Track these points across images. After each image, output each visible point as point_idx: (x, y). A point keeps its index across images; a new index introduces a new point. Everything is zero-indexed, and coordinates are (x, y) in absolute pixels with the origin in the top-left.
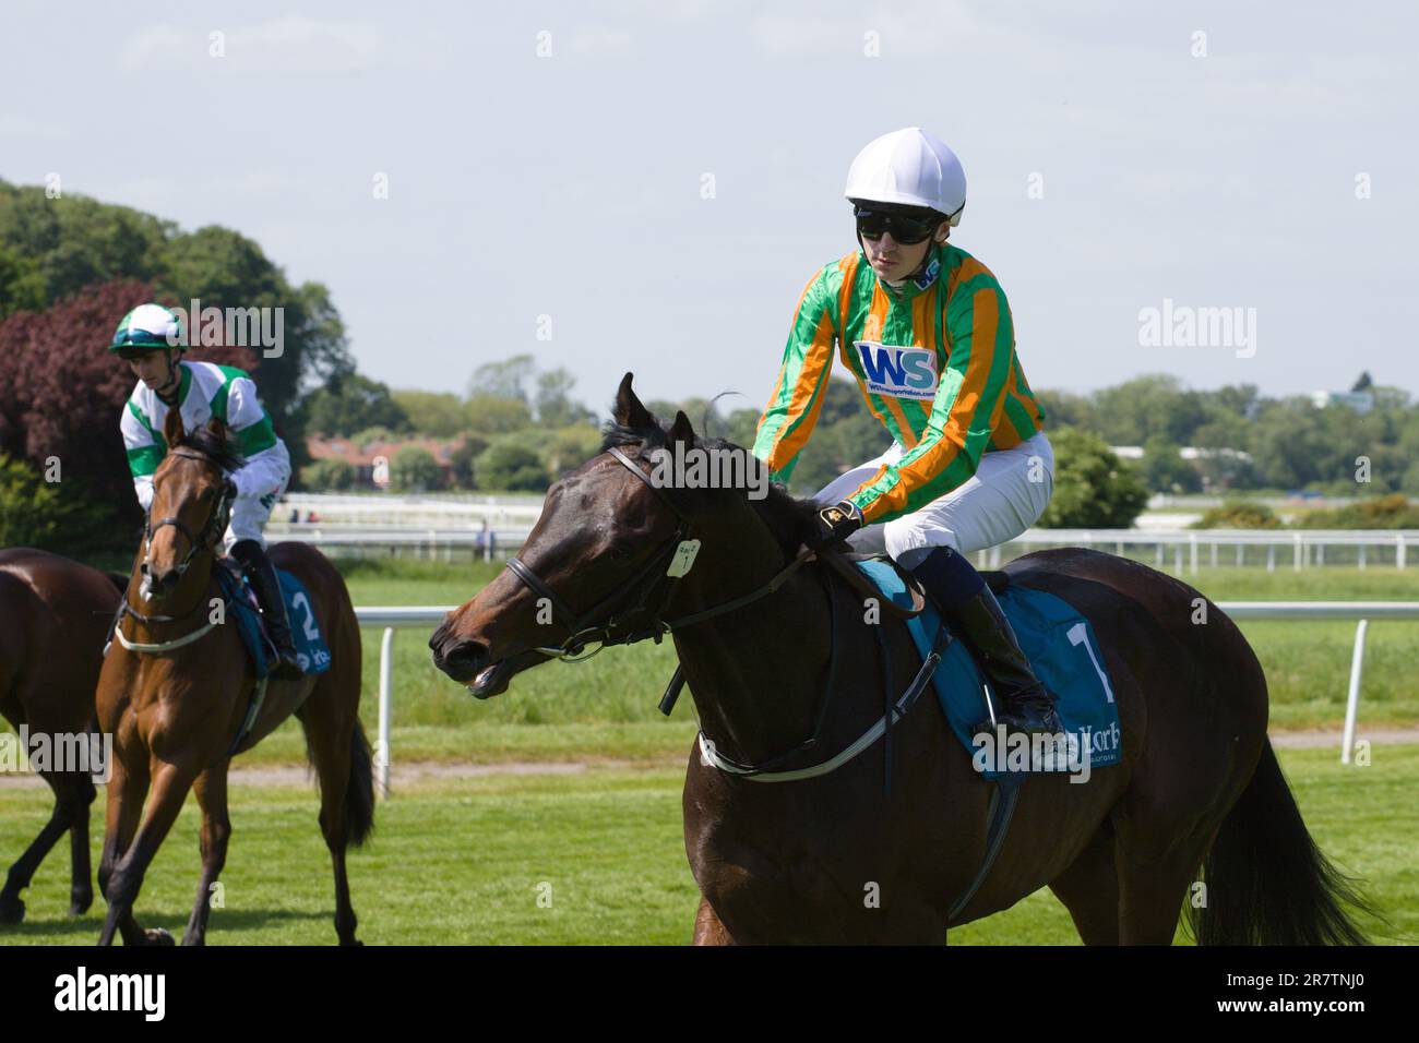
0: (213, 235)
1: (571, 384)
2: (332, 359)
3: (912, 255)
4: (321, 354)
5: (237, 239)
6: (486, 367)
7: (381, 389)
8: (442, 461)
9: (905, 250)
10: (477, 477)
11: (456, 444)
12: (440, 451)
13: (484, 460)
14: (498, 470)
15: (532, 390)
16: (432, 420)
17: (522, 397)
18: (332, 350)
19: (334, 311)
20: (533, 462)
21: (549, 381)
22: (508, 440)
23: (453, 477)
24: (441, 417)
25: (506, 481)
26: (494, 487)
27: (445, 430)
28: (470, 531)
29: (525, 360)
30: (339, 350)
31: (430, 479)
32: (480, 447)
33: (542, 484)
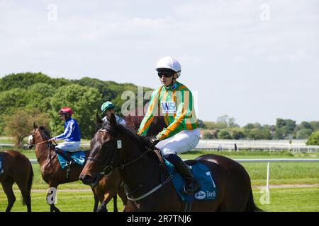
1: (235, 120)
3: (169, 80)
8: (212, 134)
9: (167, 79)
10: (218, 137)
11: (214, 131)
12: (212, 132)
13: (219, 133)
14: (222, 135)
15: (228, 121)
16: (210, 127)
17: (226, 122)
20: (228, 134)
21: (231, 120)
22: (224, 130)
23: (214, 137)
25: (223, 137)
26: (221, 138)
27: (212, 129)
28: (217, 146)
29: (226, 116)
31: (210, 137)
32: (219, 131)
33: (230, 138)
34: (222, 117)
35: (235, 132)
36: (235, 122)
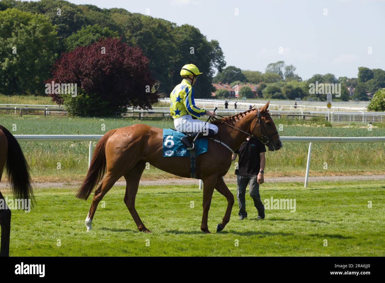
0: (186, 27)
1: (294, 70)
2: (219, 62)
4: (216, 60)
5: (193, 28)
6: (271, 64)
7: (239, 70)
8: (253, 90)
10: (263, 95)
11: (258, 86)
12: (254, 88)
13: (265, 90)
14: (269, 93)
15: (283, 71)
16: (252, 79)
17: (281, 73)
18: (220, 59)
19: (220, 48)
20: (279, 91)
21: (288, 68)
22: (273, 85)
23: (257, 94)
24: (256, 78)
25: (271, 96)
26: (267, 98)
27: (256, 82)
30: (221, 59)
31: (249, 95)
32: (265, 86)
33: (281, 97)
34: (274, 65)
35: (290, 87)
36: (295, 73)
